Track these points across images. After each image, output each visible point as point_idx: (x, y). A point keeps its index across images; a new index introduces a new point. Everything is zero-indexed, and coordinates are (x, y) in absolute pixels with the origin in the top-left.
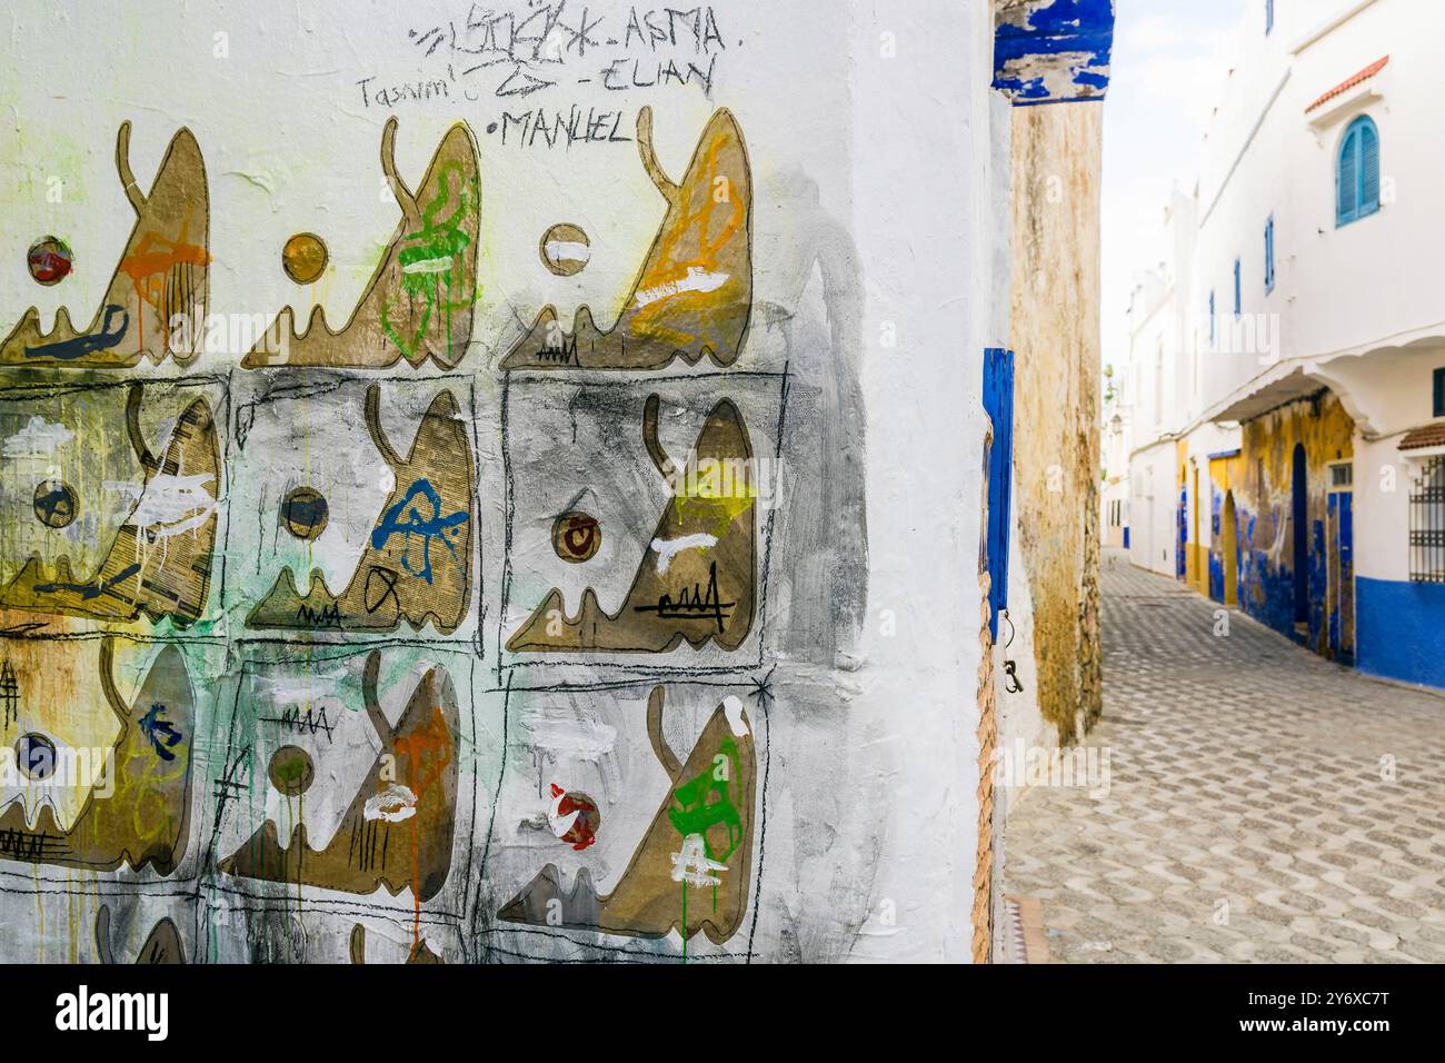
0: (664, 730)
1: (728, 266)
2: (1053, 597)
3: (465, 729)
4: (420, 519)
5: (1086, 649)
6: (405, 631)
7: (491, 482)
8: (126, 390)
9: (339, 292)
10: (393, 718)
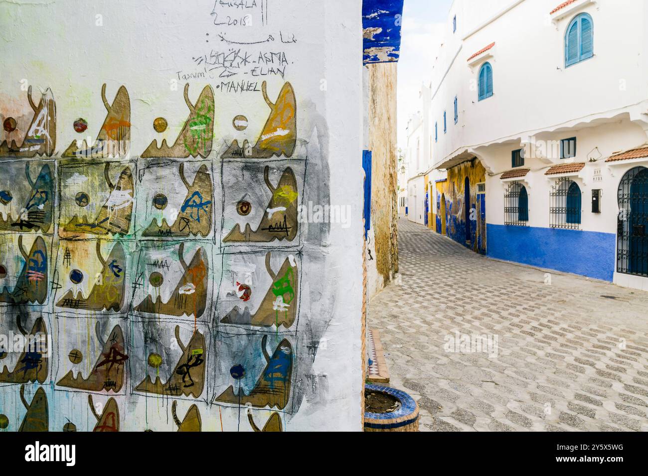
0: (271, 265)
1: (289, 128)
2: (381, 231)
3: (210, 266)
4: (196, 203)
5: (393, 249)
6: (191, 237)
7: (218, 192)
8: (104, 165)
9: (171, 135)
10: (188, 263)
